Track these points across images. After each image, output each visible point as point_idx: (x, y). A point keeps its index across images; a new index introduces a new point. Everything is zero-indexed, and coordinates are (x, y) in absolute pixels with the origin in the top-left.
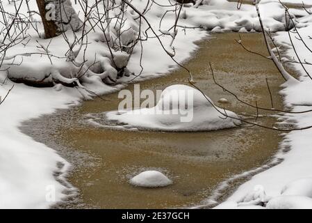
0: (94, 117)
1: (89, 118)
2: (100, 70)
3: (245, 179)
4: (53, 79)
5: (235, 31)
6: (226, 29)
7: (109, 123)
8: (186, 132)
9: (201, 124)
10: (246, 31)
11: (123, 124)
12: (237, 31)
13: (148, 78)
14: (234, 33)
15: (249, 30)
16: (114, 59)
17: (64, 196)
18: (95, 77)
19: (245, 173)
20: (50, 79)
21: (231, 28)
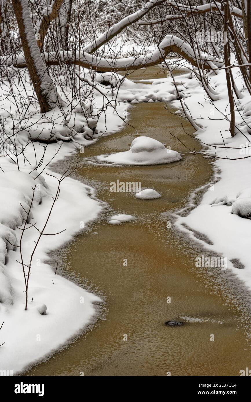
0: (90, 160)
1: (88, 160)
2: (81, 131)
3: (204, 191)
4: (56, 138)
5: (145, 102)
6: (139, 101)
7: (101, 163)
8: (151, 165)
9: (160, 160)
10: (153, 101)
11: (111, 163)
12: (147, 102)
13: (109, 134)
14: (146, 103)
15: (154, 101)
16: (89, 123)
17: (101, 207)
18: (80, 136)
19: (202, 187)
20: (54, 138)
21: (142, 100)
